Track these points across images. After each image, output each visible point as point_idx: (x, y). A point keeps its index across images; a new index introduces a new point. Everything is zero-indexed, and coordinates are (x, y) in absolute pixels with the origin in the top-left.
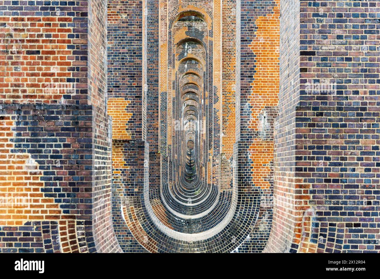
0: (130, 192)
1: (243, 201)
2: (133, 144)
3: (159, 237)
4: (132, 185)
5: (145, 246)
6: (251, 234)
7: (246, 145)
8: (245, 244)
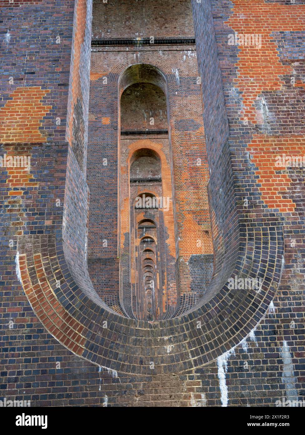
0: (36, 228)
1: (250, 235)
2: (49, 146)
3: (89, 315)
4: (40, 214)
6: (276, 300)
8: (267, 321)
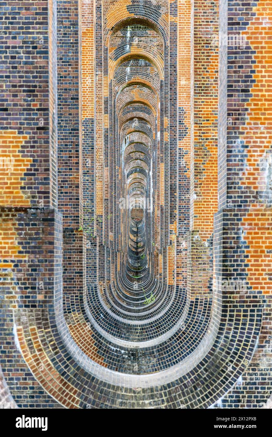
0: (29, 302)
1: (231, 316)
2: (34, 214)
3: (82, 382)
4: (32, 288)
5: (57, 397)
6: (245, 375)
7: (236, 215)
8: (234, 392)
